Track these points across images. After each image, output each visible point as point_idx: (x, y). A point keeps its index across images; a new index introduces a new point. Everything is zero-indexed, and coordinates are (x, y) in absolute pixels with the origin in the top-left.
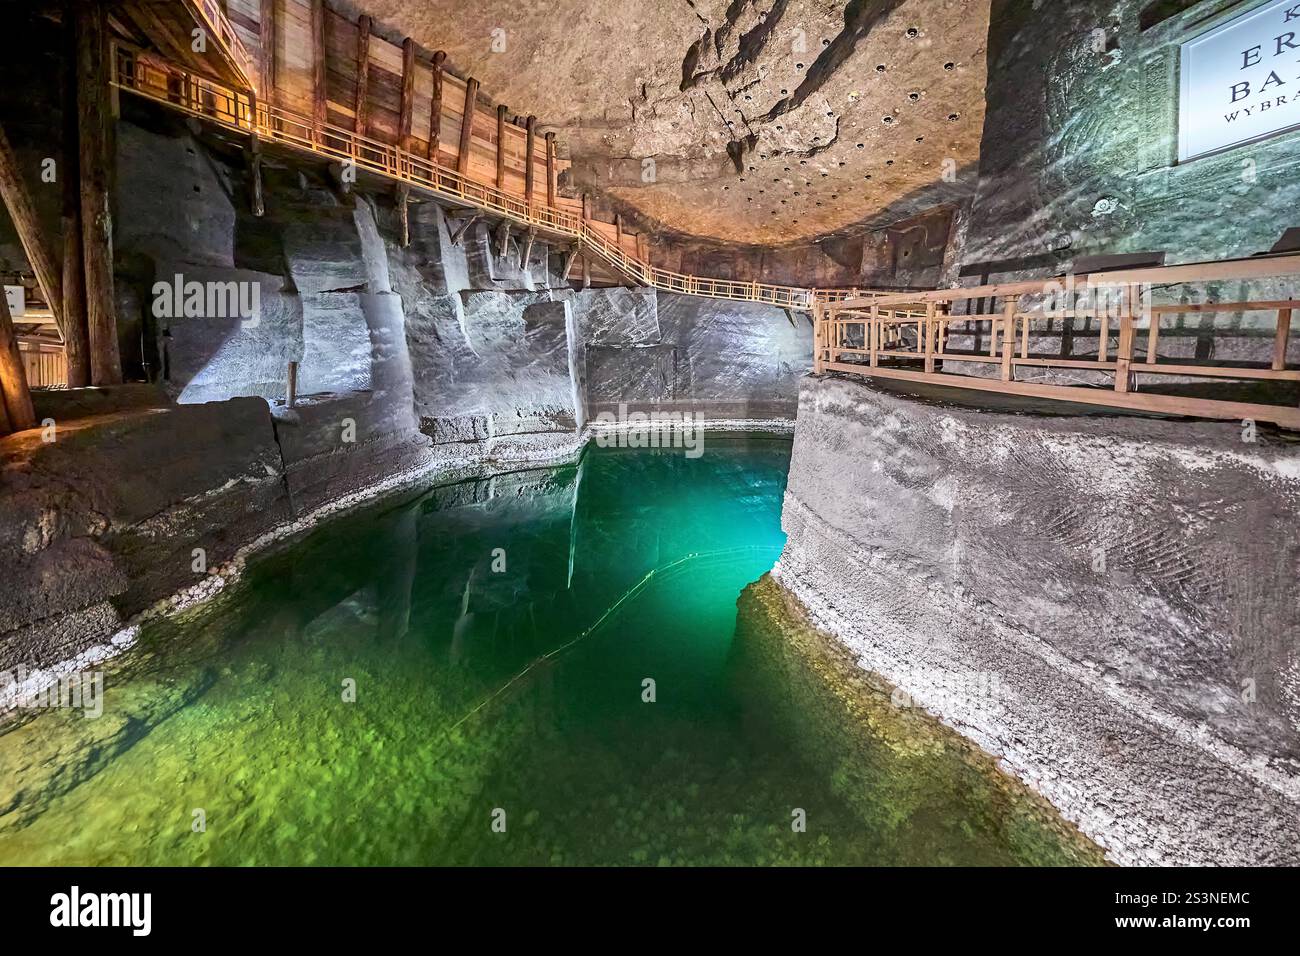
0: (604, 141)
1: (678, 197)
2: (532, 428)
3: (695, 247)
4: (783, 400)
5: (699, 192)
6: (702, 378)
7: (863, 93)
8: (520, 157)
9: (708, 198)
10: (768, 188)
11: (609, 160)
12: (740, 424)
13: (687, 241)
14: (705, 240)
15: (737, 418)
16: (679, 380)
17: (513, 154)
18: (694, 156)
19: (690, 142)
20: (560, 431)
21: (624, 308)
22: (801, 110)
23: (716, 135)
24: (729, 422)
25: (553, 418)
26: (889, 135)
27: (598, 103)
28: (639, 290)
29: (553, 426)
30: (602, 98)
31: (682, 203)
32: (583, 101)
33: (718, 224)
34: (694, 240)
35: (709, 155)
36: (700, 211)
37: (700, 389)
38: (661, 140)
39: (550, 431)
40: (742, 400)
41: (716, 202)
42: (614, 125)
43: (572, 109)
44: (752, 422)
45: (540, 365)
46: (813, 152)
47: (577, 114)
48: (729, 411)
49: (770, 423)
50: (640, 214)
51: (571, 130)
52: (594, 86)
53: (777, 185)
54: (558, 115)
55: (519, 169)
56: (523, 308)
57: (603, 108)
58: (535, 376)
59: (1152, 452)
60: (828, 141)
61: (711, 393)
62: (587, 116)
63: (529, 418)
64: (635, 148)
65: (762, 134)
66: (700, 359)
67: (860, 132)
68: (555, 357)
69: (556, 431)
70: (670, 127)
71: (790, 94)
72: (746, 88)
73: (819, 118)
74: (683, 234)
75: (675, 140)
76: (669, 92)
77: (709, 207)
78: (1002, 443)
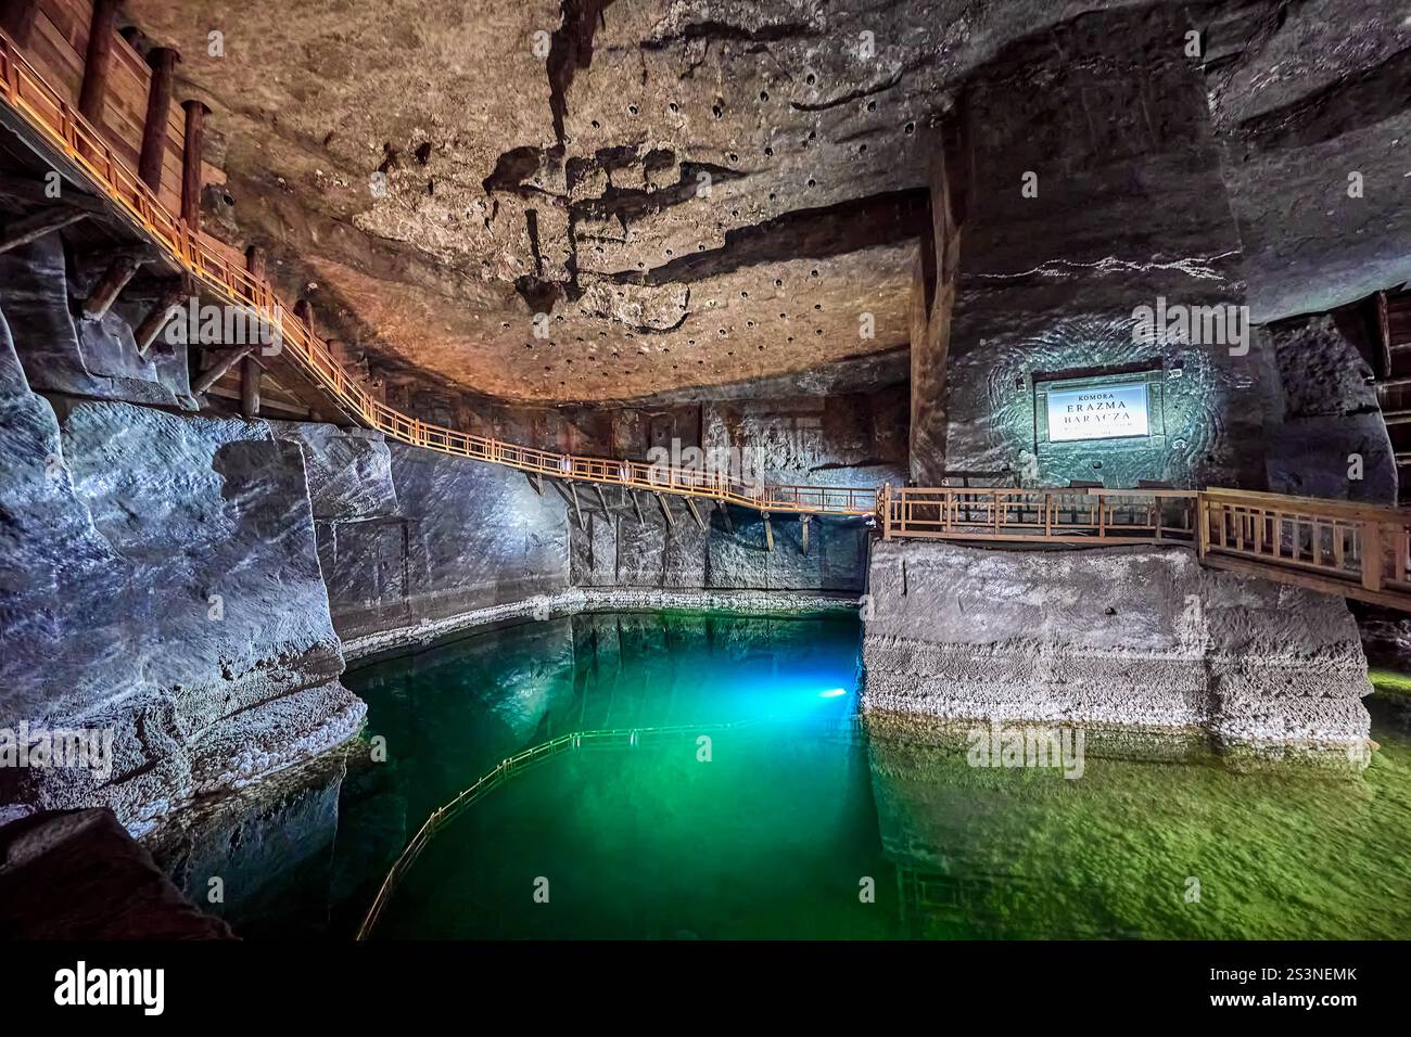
0: (311, 179)
1: (430, 312)
2: (254, 697)
3: (405, 380)
4: (535, 577)
5: (467, 317)
6: (441, 562)
7: (719, 304)
8: (132, 115)
9: (471, 329)
10: (564, 341)
11: (308, 211)
12: (490, 613)
13: (400, 369)
14: (424, 375)
15: (484, 606)
16: (412, 566)
17: (120, 103)
18: (462, 269)
19: (465, 249)
20: (311, 686)
21: (335, 459)
22: (657, 291)
23: (510, 259)
24: (476, 614)
25: (296, 665)
26: (716, 341)
27: (328, 118)
28: (357, 432)
29: (296, 679)
30: (339, 114)
31: (430, 322)
32: (299, 95)
33: (465, 361)
34: (411, 370)
35: (486, 276)
36: (451, 339)
37: (439, 576)
38: (418, 228)
39: (293, 690)
40: (491, 583)
41: (480, 335)
42: (342, 164)
43: (267, 93)
44: (503, 608)
45: (259, 564)
46: (645, 330)
47: (273, 106)
48: (476, 598)
49: (523, 605)
50: (351, 314)
51: (249, 126)
52: (338, 90)
53: (578, 343)
54: (232, 88)
55: (128, 140)
56: (213, 448)
57: (330, 127)
58: (253, 589)
59: (1130, 558)
60: (665, 327)
61: (454, 580)
62: (289, 120)
63: (248, 677)
64: (366, 215)
65: (591, 290)
66: (437, 536)
67: (699, 332)
68: (289, 545)
69: (303, 687)
70: (445, 218)
71: (646, 269)
72: (602, 240)
73: (669, 306)
74: (401, 359)
75: (443, 237)
76: (466, 176)
77: (467, 338)
78: (1066, 566)
